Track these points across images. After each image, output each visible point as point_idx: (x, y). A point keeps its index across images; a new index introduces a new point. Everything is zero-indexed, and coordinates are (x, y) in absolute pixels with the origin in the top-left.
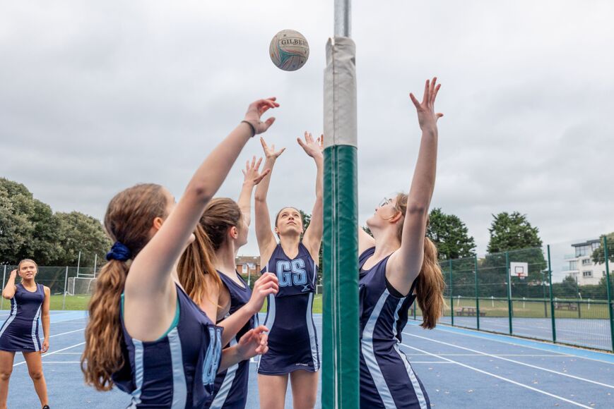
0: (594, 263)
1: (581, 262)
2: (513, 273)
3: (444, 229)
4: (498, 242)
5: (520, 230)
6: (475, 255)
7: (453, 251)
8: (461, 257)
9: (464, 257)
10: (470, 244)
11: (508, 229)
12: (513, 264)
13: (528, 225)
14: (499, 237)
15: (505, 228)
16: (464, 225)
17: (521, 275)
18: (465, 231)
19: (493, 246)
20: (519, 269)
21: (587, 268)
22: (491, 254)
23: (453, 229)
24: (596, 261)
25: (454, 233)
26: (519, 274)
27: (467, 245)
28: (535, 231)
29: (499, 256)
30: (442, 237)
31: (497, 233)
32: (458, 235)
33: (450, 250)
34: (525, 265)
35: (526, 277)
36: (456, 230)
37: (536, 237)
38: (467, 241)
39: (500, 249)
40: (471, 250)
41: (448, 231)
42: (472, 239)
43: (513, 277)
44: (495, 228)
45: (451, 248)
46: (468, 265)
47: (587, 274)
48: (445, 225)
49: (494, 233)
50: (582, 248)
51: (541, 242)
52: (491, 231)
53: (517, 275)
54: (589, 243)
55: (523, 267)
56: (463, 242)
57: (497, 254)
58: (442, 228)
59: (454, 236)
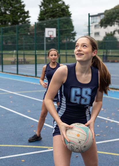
0: (100, 27)
1: (94, 27)
2: (47, 35)
3: (9, 5)
4: (45, 14)
5: (59, 7)
6: (30, 22)
7: (15, 20)
8: (21, 24)
9: (22, 24)
10: (26, 15)
11: (51, 5)
12: (47, 30)
13: (64, 3)
14: (46, 10)
15: (49, 5)
16: (23, 2)
17: (52, 36)
18: (24, 6)
19: (41, 17)
20: (51, 32)
21: (97, 30)
22: (40, 22)
23: (15, 4)
24: (101, 26)
25: (15, 7)
26: (51, 36)
27: (24, 16)
28: (67, 7)
29: (44, 23)
30: (8, 10)
31: (44, 8)
32: (18, 9)
33: (13, 20)
34: (54, 30)
35: (54, 38)
36: (17, 5)
37: (68, 10)
38: (25, 13)
39: (46, 18)
40: (27, 19)
41: (12, 6)
42: (28, 12)
43: (47, 38)
44: (43, 4)
45: (14, 18)
46: (25, 30)
47: (97, 34)
48: (10, 2)
49: (42, 8)
50: (95, 18)
51: (71, 14)
52: (40, 6)
53: (49, 36)
54: (99, 15)
55: (53, 31)
56: (22, 14)
57: (44, 22)
58: (7, 4)
59: (15, 9)
